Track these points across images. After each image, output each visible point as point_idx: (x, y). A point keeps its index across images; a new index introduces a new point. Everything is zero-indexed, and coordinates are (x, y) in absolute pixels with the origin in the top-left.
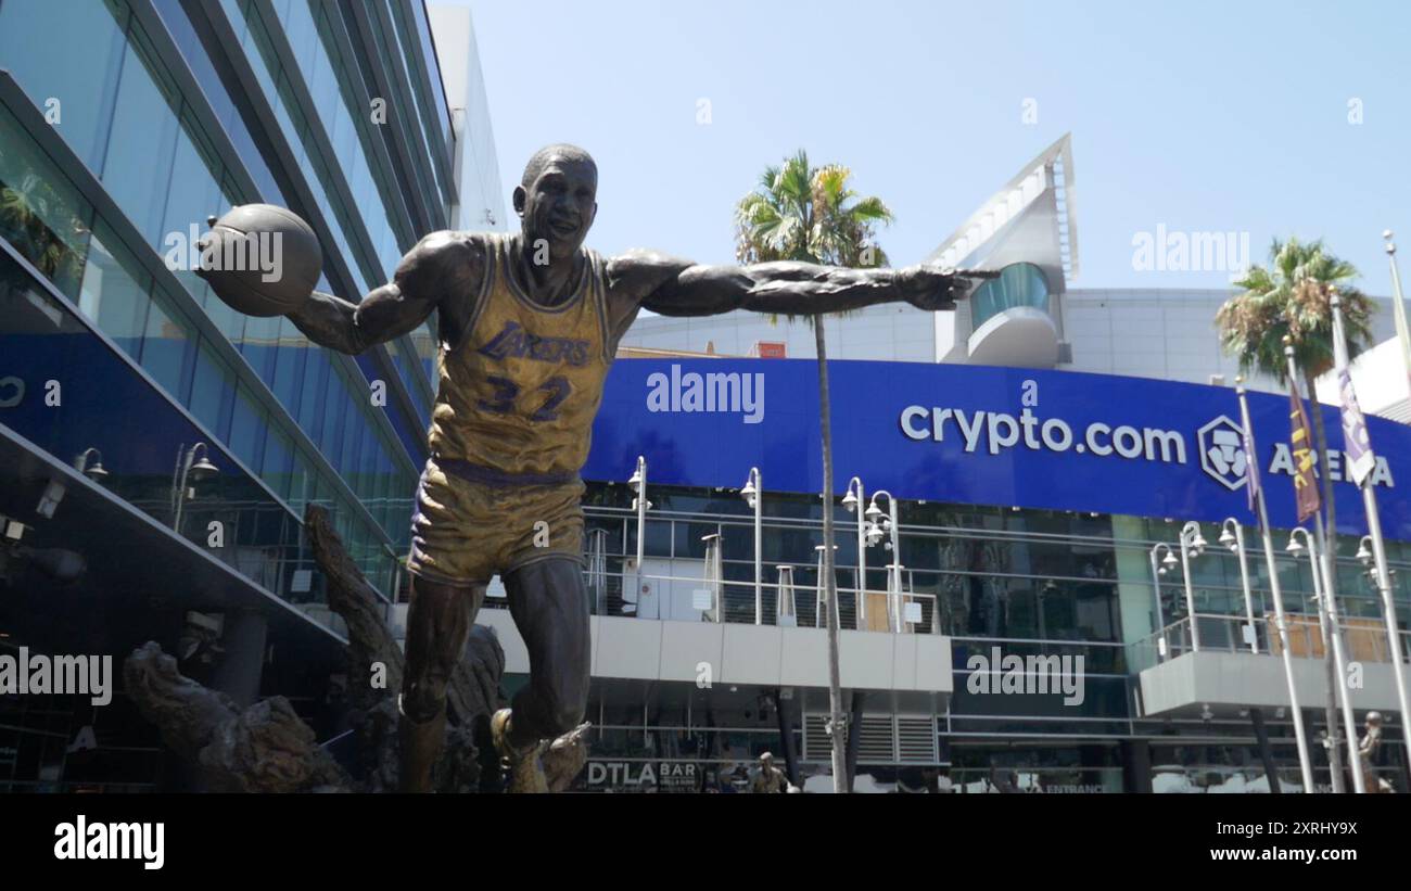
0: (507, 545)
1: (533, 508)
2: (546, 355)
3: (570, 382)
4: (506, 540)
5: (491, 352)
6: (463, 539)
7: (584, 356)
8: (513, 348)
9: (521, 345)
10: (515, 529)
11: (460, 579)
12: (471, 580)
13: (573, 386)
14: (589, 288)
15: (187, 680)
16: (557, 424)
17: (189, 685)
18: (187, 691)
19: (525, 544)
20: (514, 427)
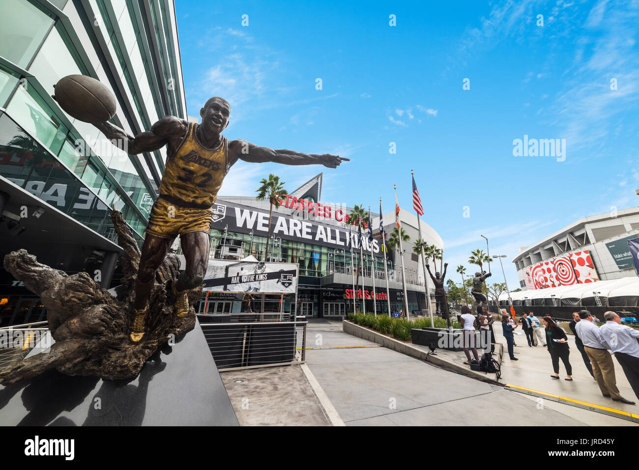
2: (205, 164)
3: (212, 176)
4: (183, 224)
6: (166, 222)
8: (193, 159)
9: (197, 159)
10: (187, 220)
11: (164, 235)
12: (167, 236)
13: (213, 178)
14: (223, 147)
15: (42, 265)
16: (206, 189)
17: (42, 267)
18: (40, 269)
19: (189, 226)
20: (191, 187)
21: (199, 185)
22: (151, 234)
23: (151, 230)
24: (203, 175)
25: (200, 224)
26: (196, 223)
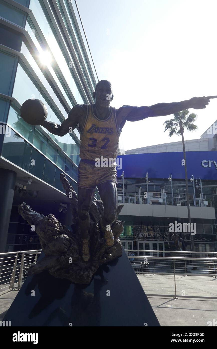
0: (98, 179)
1: (104, 170)
2: (103, 132)
3: (110, 139)
4: (97, 177)
5: (89, 132)
6: (87, 178)
7: (112, 132)
8: (95, 130)
9: (97, 130)
10: (99, 175)
11: (88, 187)
12: (90, 187)
13: (110, 140)
14: (112, 115)
15: (33, 211)
16: (107, 149)
17: (33, 212)
18: (33, 213)
19: (102, 178)
20: (97, 150)
21: (102, 148)
22: (80, 187)
23: (80, 184)
24: (104, 139)
25: (109, 176)
26: (105, 176)
